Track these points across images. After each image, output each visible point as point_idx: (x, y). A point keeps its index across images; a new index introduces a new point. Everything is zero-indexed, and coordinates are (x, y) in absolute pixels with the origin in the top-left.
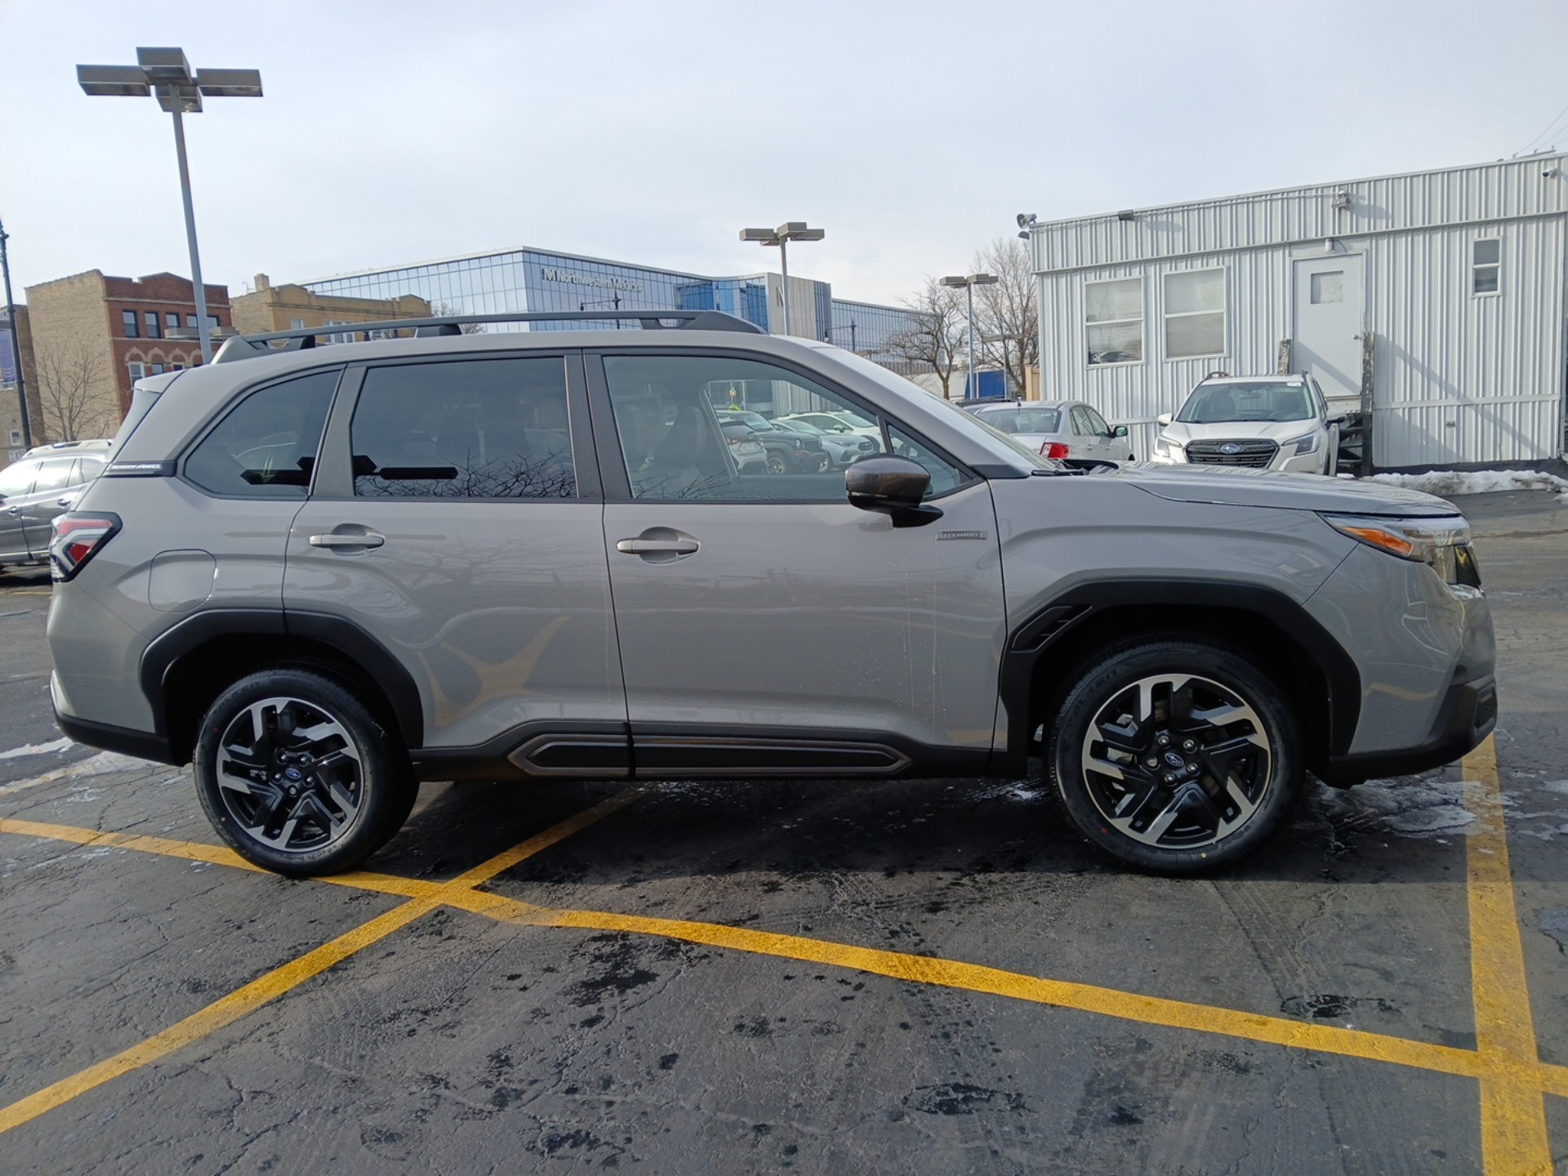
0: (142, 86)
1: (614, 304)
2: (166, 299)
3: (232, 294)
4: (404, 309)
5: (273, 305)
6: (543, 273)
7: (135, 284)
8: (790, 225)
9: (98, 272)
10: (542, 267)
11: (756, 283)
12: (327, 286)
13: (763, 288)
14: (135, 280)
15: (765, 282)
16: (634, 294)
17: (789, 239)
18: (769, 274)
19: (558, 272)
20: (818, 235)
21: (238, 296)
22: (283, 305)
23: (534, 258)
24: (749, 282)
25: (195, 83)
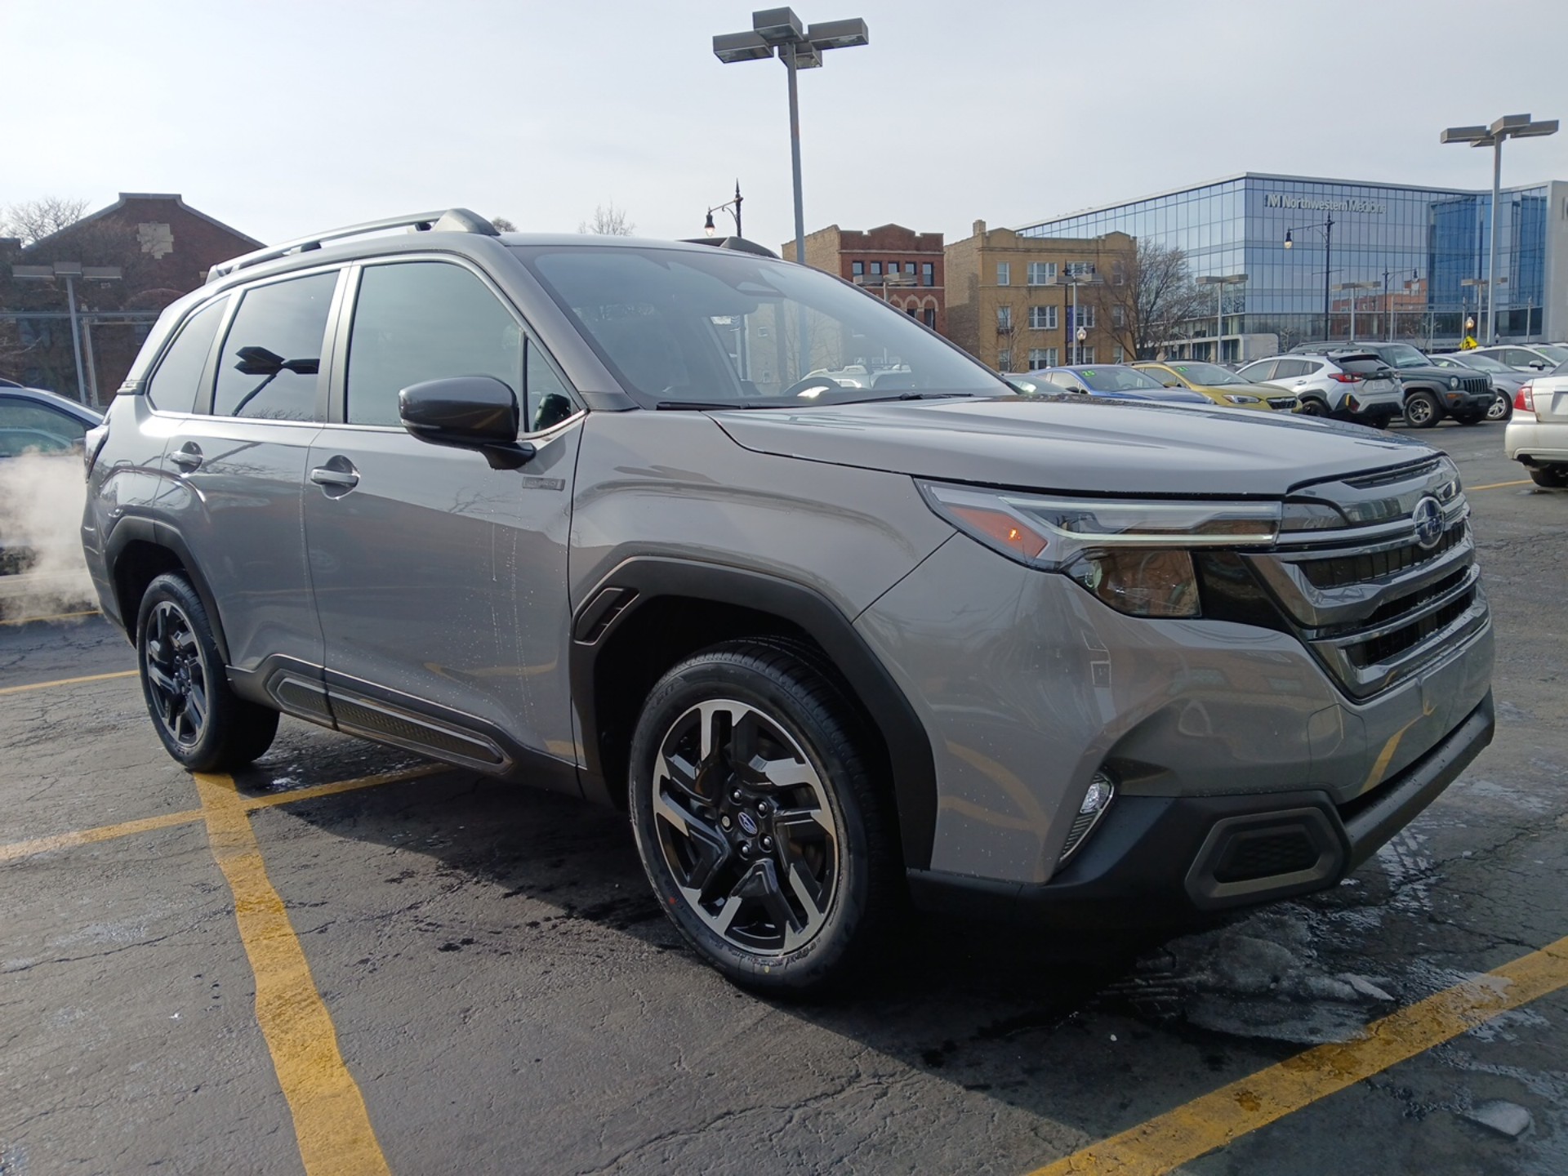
0: (763, 48)
1: (1325, 227)
2: (889, 249)
3: (946, 242)
4: (1108, 246)
5: (983, 249)
6: (1267, 199)
7: (865, 236)
8: (1507, 119)
9: (836, 227)
10: (1266, 193)
11: (1535, 194)
12: (1047, 228)
13: (1544, 200)
14: (865, 233)
15: (1548, 193)
16: (1373, 217)
17: (1508, 136)
18: (1555, 183)
19: (1284, 198)
20: (1549, 127)
21: (954, 242)
22: (991, 249)
23: (1258, 184)
24: (1527, 194)
25: (806, 39)
